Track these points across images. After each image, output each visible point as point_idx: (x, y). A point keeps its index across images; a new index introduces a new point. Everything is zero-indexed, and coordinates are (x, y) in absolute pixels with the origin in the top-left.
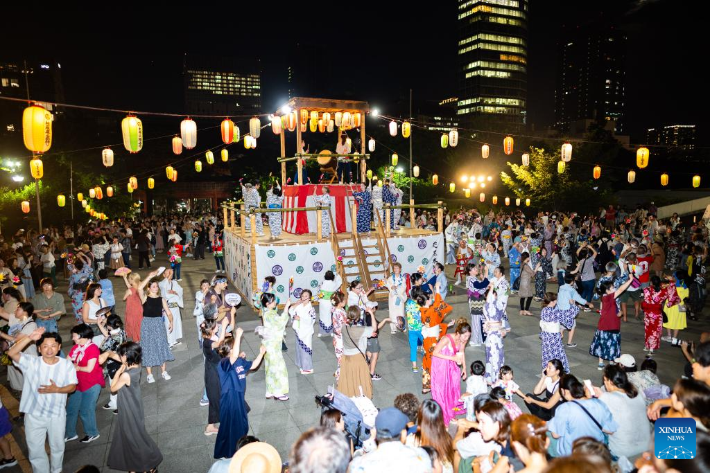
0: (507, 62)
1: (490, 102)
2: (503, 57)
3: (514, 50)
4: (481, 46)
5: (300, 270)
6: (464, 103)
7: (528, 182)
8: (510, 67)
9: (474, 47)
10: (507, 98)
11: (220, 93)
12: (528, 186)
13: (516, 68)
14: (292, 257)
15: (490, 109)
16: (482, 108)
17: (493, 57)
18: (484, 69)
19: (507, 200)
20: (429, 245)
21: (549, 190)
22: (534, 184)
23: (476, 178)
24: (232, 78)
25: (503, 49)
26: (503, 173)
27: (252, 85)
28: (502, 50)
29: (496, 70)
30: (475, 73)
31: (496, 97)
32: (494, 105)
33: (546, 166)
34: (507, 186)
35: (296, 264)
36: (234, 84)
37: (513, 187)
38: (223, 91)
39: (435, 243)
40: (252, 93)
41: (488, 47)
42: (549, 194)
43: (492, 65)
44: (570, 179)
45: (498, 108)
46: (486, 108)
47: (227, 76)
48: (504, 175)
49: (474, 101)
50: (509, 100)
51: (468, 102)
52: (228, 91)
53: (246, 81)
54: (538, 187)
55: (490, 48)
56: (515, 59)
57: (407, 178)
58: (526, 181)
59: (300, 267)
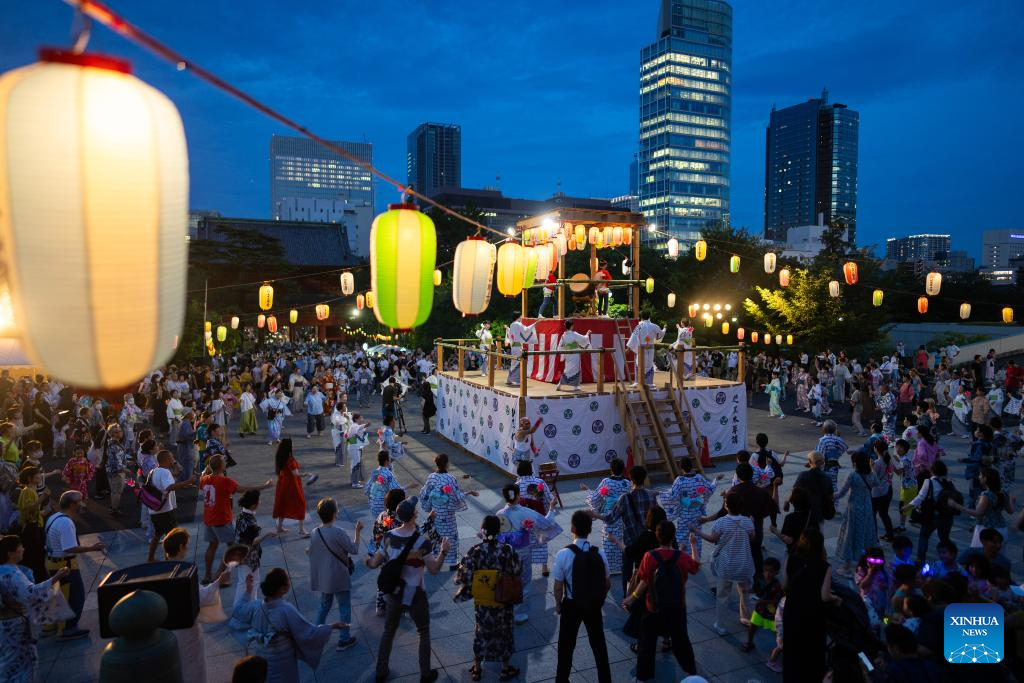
0: (704, 150)
1: (682, 202)
2: (699, 144)
3: (714, 134)
4: (669, 128)
5: (577, 430)
6: (647, 203)
7: (784, 313)
8: (709, 157)
9: (660, 131)
10: (705, 197)
11: (318, 186)
12: (784, 318)
13: (715, 158)
14: (568, 414)
15: (682, 211)
16: (671, 209)
17: (686, 143)
18: (675, 159)
19: (755, 335)
20: (729, 399)
21: (811, 324)
22: (794, 315)
23: (712, 306)
24: (334, 166)
25: (699, 132)
26: (747, 300)
27: (360, 176)
28: (697, 134)
29: (690, 160)
30: (662, 164)
31: (690, 196)
32: (687, 206)
33: (810, 291)
34: (753, 317)
35: (573, 422)
36: (336, 174)
37: (761, 319)
38: (321, 183)
39: (736, 397)
40: (360, 186)
41: (680, 130)
42: (814, 328)
43: (685, 154)
44: (844, 310)
45: (693, 210)
46: (676, 209)
47: (327, 164)
48: (749, 302)
49: (661, 200)
50: (707, 200)
51: (653, 201)
52: (329, 184)
53: (352, 171)
54: (798, 319)
55: (681, 132)
56: (714, 146)
57: (617, 306)
58: (780, 312)
59: (577, 427)
